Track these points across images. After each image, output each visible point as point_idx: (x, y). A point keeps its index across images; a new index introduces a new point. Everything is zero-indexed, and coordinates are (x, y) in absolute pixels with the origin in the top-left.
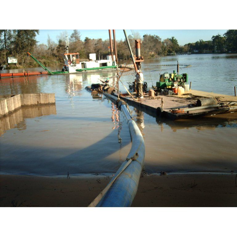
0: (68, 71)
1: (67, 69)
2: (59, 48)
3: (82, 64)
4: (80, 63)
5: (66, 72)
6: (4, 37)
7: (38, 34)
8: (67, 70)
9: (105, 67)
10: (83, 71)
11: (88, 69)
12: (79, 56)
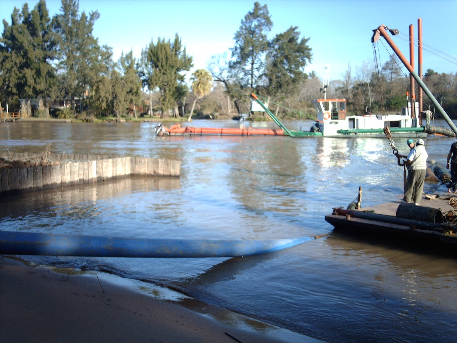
0: (322, 132)
1: (321, 128)
2: (357, 89)
3: (350, 119)
4: (347, 118)
5: (318, 134)
6: (250, 66)
7: (310, 61)
8: (320, 130)
9: (397, 129)
10: (351, 134)
11: (360, 131)
12: (345, 104)
